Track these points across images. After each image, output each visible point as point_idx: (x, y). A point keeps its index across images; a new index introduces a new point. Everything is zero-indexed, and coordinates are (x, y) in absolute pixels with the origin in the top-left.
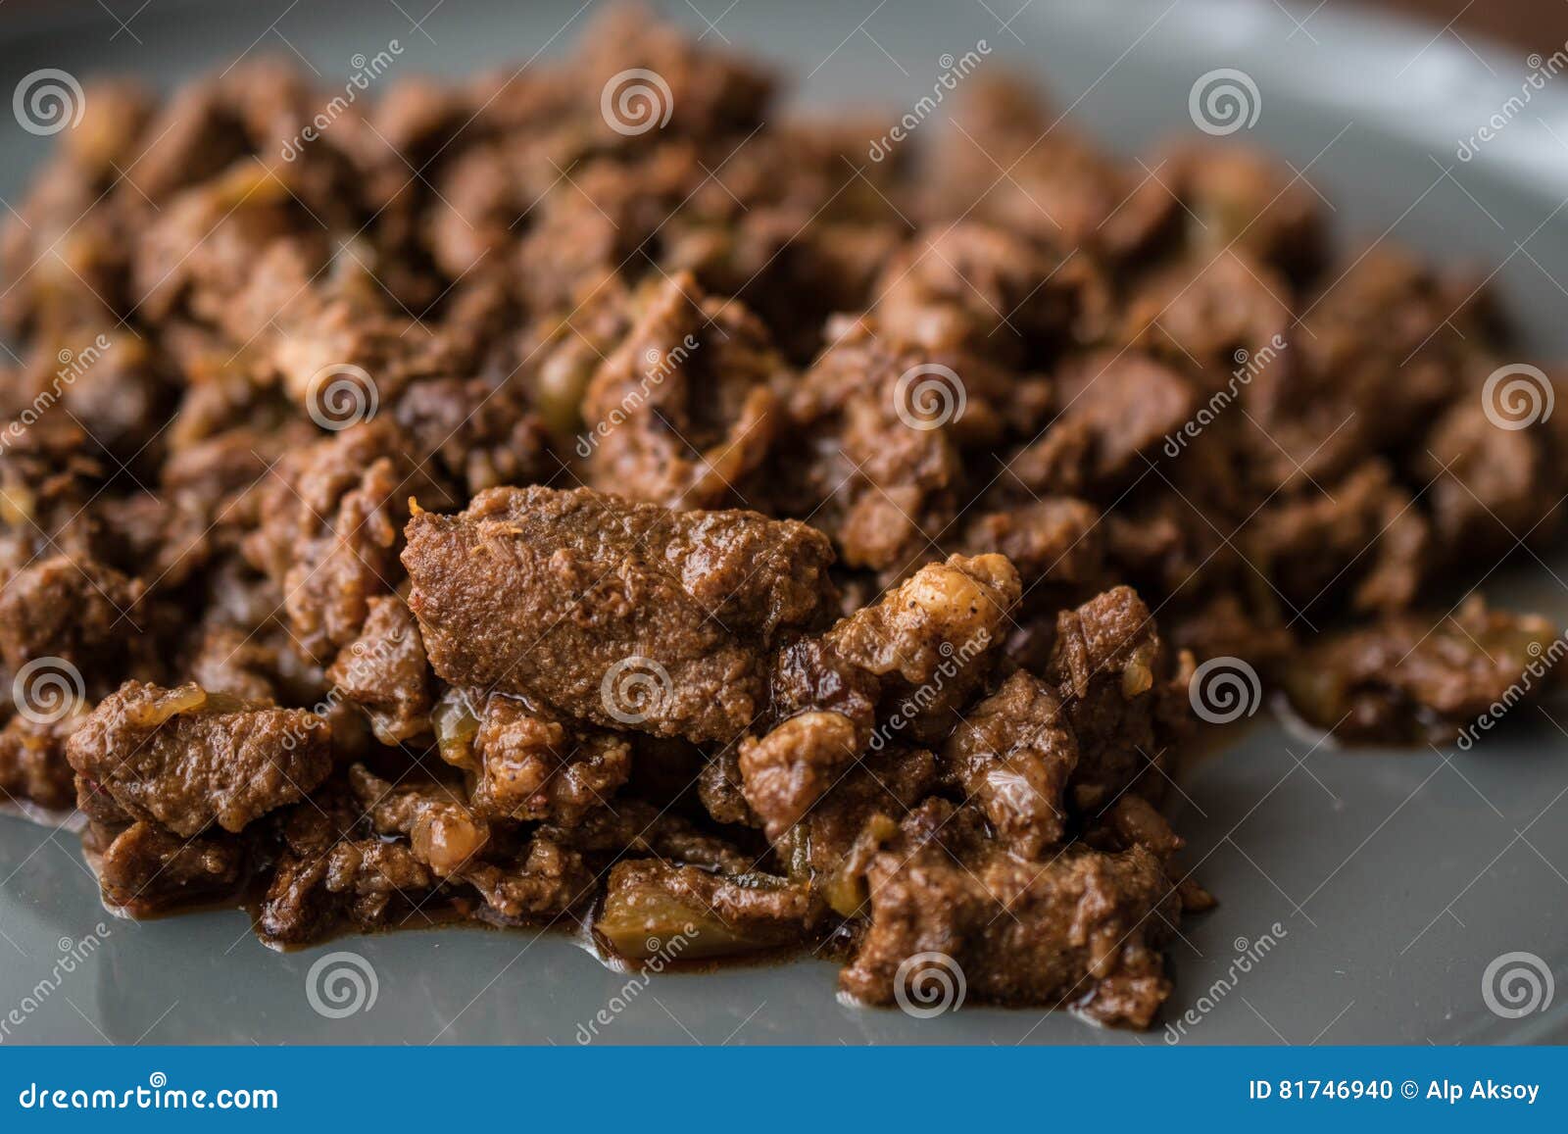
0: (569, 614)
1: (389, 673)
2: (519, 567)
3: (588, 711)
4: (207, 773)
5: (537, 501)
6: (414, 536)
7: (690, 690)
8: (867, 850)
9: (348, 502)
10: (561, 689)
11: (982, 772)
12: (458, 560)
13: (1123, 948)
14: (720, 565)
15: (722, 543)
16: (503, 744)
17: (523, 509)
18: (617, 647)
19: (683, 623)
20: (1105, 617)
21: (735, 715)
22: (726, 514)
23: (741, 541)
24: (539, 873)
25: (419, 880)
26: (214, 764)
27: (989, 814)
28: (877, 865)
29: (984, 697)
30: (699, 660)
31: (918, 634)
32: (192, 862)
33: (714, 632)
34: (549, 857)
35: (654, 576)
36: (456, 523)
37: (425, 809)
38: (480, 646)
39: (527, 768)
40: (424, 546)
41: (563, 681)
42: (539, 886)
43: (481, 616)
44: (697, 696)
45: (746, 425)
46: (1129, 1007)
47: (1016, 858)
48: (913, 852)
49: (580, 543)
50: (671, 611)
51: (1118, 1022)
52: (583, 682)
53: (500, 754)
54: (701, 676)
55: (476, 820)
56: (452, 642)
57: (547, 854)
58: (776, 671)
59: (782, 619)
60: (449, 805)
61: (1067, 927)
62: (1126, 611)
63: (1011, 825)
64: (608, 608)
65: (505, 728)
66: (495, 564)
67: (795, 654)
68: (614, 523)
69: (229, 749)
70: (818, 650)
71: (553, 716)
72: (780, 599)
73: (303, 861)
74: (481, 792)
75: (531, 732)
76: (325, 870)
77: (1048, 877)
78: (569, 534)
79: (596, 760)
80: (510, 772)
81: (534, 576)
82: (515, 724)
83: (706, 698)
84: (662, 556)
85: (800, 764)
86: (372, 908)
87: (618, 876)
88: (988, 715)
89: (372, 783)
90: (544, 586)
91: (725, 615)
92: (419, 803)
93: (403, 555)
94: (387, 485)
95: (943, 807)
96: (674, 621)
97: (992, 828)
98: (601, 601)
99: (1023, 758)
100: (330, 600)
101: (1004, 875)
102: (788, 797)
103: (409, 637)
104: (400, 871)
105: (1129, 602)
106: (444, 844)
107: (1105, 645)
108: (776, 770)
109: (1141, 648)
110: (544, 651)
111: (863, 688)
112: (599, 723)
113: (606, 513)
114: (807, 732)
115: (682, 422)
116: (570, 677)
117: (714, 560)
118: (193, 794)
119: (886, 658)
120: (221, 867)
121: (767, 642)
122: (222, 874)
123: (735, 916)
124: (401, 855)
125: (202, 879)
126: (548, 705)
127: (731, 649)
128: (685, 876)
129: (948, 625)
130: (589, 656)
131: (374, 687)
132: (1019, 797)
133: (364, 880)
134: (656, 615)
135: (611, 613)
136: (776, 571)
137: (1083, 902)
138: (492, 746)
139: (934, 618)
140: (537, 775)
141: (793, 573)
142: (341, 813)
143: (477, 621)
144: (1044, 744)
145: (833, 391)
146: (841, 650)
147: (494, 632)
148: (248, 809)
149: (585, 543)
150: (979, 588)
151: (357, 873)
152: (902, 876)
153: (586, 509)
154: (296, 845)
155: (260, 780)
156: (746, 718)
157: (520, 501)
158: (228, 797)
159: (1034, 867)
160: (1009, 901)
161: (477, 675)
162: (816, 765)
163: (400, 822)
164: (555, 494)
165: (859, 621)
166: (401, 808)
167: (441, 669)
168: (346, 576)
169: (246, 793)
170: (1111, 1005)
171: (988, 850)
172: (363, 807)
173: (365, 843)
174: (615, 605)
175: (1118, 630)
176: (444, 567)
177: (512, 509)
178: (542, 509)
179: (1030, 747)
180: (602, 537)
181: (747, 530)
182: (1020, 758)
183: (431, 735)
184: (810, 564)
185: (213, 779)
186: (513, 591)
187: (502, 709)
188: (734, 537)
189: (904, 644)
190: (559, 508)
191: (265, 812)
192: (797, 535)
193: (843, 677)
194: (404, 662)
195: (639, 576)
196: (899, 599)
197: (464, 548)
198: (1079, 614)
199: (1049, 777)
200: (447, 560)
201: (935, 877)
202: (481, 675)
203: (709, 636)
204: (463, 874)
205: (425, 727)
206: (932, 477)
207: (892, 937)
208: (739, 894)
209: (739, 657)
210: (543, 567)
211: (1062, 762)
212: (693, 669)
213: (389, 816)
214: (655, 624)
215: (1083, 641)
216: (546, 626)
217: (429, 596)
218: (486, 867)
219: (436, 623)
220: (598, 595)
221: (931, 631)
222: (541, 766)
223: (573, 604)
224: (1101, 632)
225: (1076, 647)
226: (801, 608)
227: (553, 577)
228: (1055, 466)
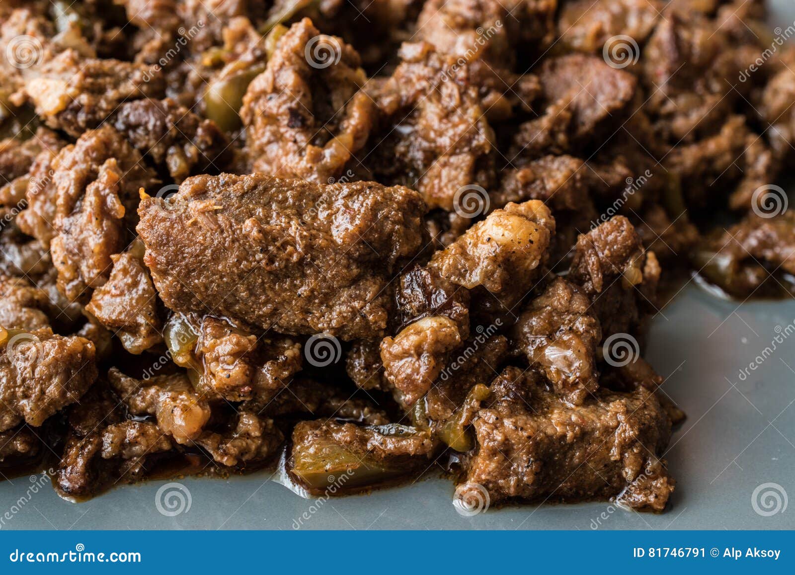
0: (258, 262)
1: (131, 305)
2: (222, 232)
3: (271, 324)
4: (15, 387)
5: (226, 184)
6: (145, 215)
7: (344, 308)
8: (472, 407)
9: (91, 188)
10: (254, 312)
11: (540, 349)
12: (178, 230)
13: (645, 460)
14: (357, 222)
15: (356, 206)
16: (218, 353)
17: (217, 190)
18: (292, 282)
19: (337, 264)
20: (610, 238)
21: (376, 322)
22: (356, 185)
23: (369, 204)
24: (247, 435)
25: (166, 446)
26: (19, 381)
27: (548, 376)
28: (479, 417)
29: (537, 297)
30: (349, 287)
31: (494, 260)
32: (7, 446)
33: (358, 267)
34: (253, 424)
35: (314, 232)
36: (172, 202)
37: (164, 398)
38: (196, 287)
39: (237, 369)
40: (153, 221)
41: (255, 306)
42: (247, 444)
43: (197, 267)
44: (349, 312)
45: (355, 119)
46: (652, 499)
47: (570, 405)
48: (503, 407)
49: (260, 211)
50: (328, 255)
51: (644, 508)
52: (269, 306)
53: (217, 359)
54: (352, 298)
55: (201, 403)
56: (177, 285)
57: (251, 422)
58: (400, 290)
59: (400, 255)
60: (181, 394)
61: (609, 450)
62: (624, 233)
63: (565, 383)
64: (285, 257)
65: (218, 341)
66: (204, 232)
67: (412, 278)
68: (280, 196)
69: (28, 370)
70: (429, 276)
71: (248, 330)
72: (399, 241)
73: (84, 439)
74: (202, 383)
75: (238, 344)
76: (101, 444)
77: (592, 416)
78: (251, 206)
79: (282, 359)
80: (226, 372)
81: (232, 238)
82: (224, 339)
83: (354, 312)
84: (315, 218)
85: (425, 354)
86: (134, 467)
87: (300, 433)
88: (540, 309)
89: (125, 381)
90: (240, 244)
91: (363, 255)
92: (160, 393)
93: (138, 228)
94: (116, 176)
95: (517, 373)
96: (331, 262)
97: (551, 385)
98: (280, 252)
99: (568, 338)
100: (84, 257)
101: (564, 417)
102: (419, 378)
103: (143, 280)
104: (153, 442)
105: (625, 226)
106: (183, 424)
107: (612, 256)
108: (410, 359)
109: (634, 257)
110: (241, 287)
111: (460, 299)
112: (280, 332)
113: (274, 189)
114: (428, 332)
115: (311, 120)
116: (260, 304)
117: (353, 219)
118: (6, 403)
119: (475, 278)
120: (27, 448)
121: (391, 271)
122: (29, 452)
123: (383, 455)
124: (151, 431)
125: (14, 456)
126: (244, 322)
127: (369, 278)
128: (347, 431)
129: (514, 252)
130: (272, 289)
131: (122, 317)
132: (570, 365)
133: (127, 449)
134: (319, 259)
135: (288, 260)
136: (394, 223)
137: (618, 431)
138: (210, 355)
139: (504, 248)
140: (244, 373)
141: (405, 223)
142: (106, 403)
143: (194, 270)
144: (580, 325)
145: (406, 93)
146: (443, 274)
147: (207, 277)
148: (45, 411)
149: (263, 212)
150: (532, 226)
151: (122, 445)
152: (497, 425)
153: (261, 188)
154: (78, 428)
155: (52, 390)
156: (383, 325)
157: (215, 185)
158: (31, 404)
159: (583, 411)
160: (570, 435)
161: (194, 305)
162: (435, 355)
163: (148, 407)
164: (238, 178)
165: (453, 252)
166: (148, 397)
167: (168, 303)
168: (94, 241)
169: (43, 399)
170: (640, 498)
171: (549, 400)
172: (120, 397)
173: (126, 424)
174: (291, 255)
175: (619, 246)
176: (168, 235)
177: (210, 190)
178: (231, 189)
179: (571, 329)
180: (274, 206)
181: (372, 195)
182: (565, 338)
183: (163, 346)
184: (415, 216)
185: (19, 391)
186: (219, 249)
187: (213, 328)
188: (364, 201)
189: (486, 267)
190: (243, 188)
191: (57, 411)
192: (404, 197)
193: (447, 293)
194: (141, 297)
195: (305, 233)
196: (478, 236)
197: (182, 222)
198: (591, 236)
199: (587, 349)
200: (170, 230)
201: (520, 423)
202: (198, 305)
203: (355, 271)
204: (196, 440)
205: (158, 340)
206: (480, 147)
207: (493, 465)
208: (385, 441)
209: (375, 283)
210: (238, 231)
211: (593, 338)
212: (345, 295)
213: (140, 403)
214: (318, 265)
215: (596, 254)
216: (243, 271)
217: (159, 255)
218: (211, 434)
219: (164, 273)
220: (278, 249)
221: (503, 257)
222: (247, 366)
223: (261, 256)
224: (608, 247)
225: (593, 259)
226: (411, 246)
227: (246, 238)
228: (552, 133)
